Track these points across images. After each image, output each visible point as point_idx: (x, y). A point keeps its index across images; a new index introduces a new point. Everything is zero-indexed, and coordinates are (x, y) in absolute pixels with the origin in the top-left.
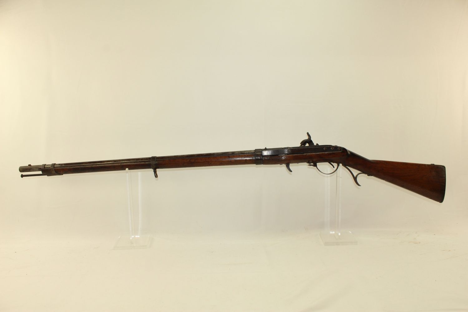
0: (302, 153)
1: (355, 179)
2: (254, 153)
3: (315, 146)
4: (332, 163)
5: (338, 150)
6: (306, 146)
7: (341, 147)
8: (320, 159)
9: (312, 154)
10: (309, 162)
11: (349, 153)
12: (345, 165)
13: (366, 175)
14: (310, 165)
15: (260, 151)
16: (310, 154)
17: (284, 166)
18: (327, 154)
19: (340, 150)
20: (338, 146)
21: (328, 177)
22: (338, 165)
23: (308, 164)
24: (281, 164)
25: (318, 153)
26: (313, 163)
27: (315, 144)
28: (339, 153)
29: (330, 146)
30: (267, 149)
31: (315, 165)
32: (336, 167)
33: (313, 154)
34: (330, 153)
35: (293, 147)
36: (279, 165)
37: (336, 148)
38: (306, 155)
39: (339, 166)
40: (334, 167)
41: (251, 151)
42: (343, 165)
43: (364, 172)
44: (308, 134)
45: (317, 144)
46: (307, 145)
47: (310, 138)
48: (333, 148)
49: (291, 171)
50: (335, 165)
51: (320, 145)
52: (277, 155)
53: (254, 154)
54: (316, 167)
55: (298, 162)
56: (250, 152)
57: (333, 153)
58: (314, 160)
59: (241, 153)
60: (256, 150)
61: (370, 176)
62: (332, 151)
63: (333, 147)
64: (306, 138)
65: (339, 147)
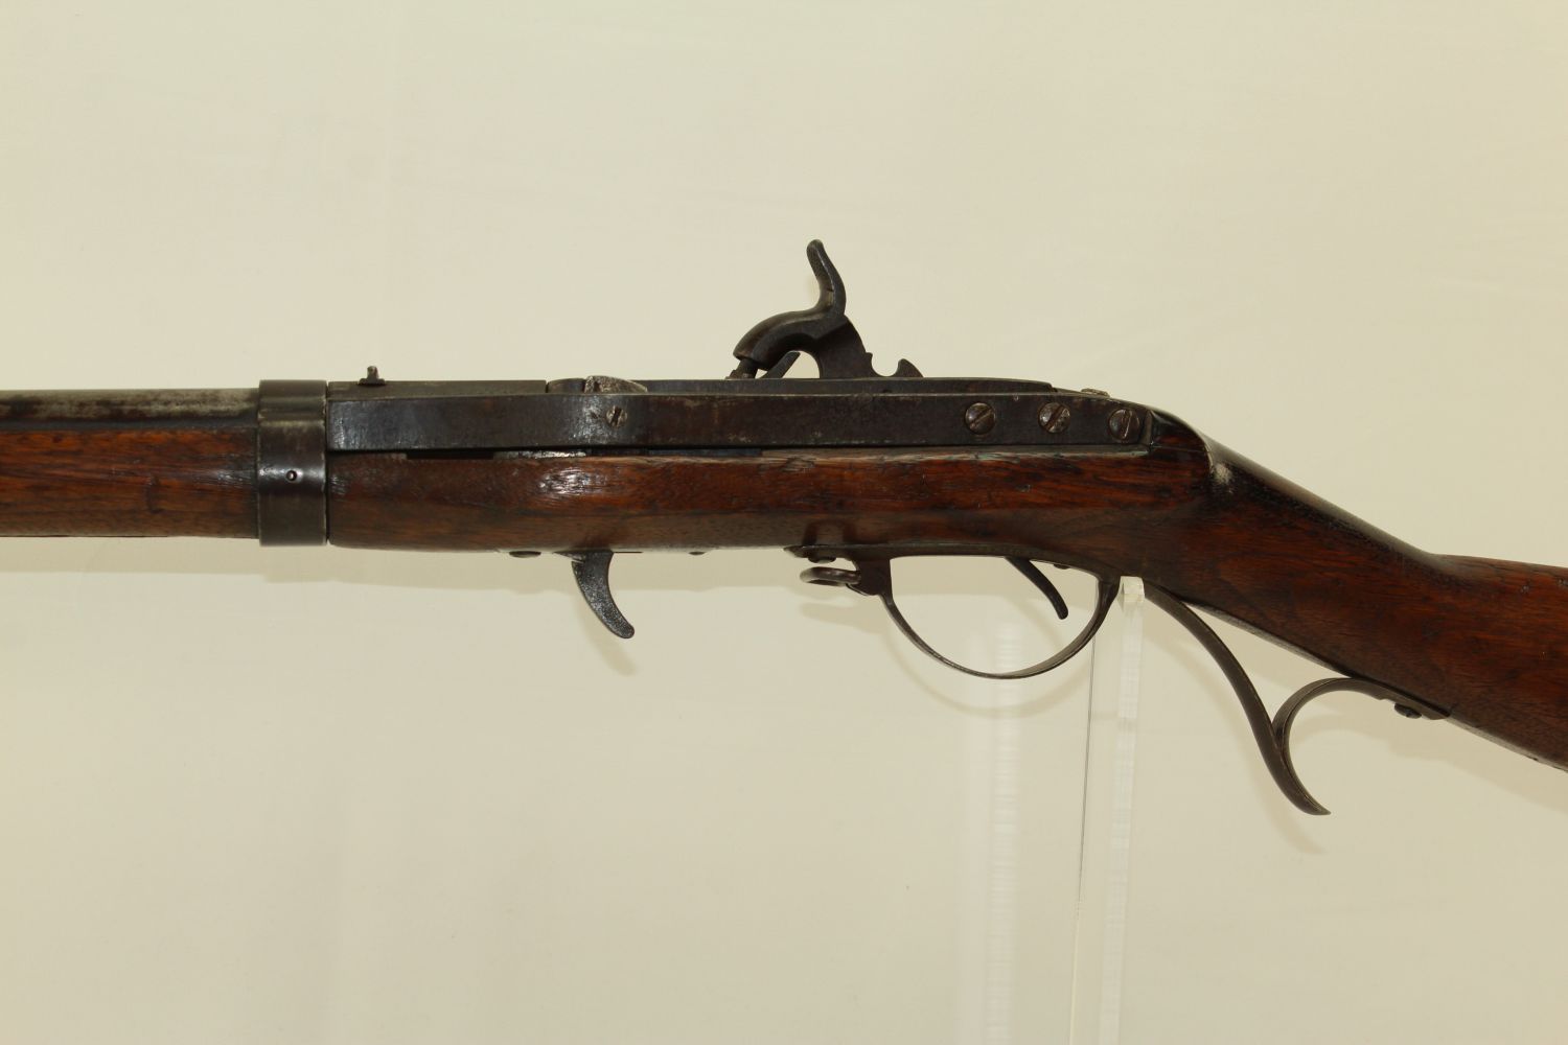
0: (740, 449)
1: (1272, 737)
2: (243, 415)
3: (886, 384)
4: (1046, 568)
5: (1110, 440)
6: (788, 375)
7: (1141, 411)
8: (922, 518)
9: (839, 459)
10: (807, 547)
11: (1222, 473)
12: (1173, 595)
13: (1388, 705)
14: (822, 577)
15: (310, 400)
16: (820, 459)
17: (556, 566)
18: (997, 466)
19: (1136, 439)
20: (1116, 393)
21: (995, 713)
22: (1108, 594)
23: (807, 564)
24: (524, 547)
25: (906, 457)
26: (850, 555)
27: (885, 366)
28: (1121, 463)
29: (1033, 395)
30: (382, 384)
31: (874, 581)
32: (1080, 616)
33: (852, 467)
34: (1025, 463)
35: (650, 384)
36: (500, 559)
37: (1092, 411)
38: (778, 471)
39: (1115, 604)
40: (1063, 612)
41: (213, 396)
42: (1151, 592)
43: (1357, 677)
44: (816, 253)
45: (906, 367)
46: (805, 367)
47: (832, 297)
48: (1066, 413)
49: (627, 631)
50: (1078, 585)
51: (928, 372)
52: (486, 453)
53: (242, 428)
54: (876, 601)
55: (698, 539)
56: (206, 409)
57: (1059, 467)
58: (868, 524)
59: (105, 411)
60: (269, 389)
61: (1422, 721)
62: (1059, 440)
63: (1066, 399)
64: (803, 296)
65: (1123, 405)
